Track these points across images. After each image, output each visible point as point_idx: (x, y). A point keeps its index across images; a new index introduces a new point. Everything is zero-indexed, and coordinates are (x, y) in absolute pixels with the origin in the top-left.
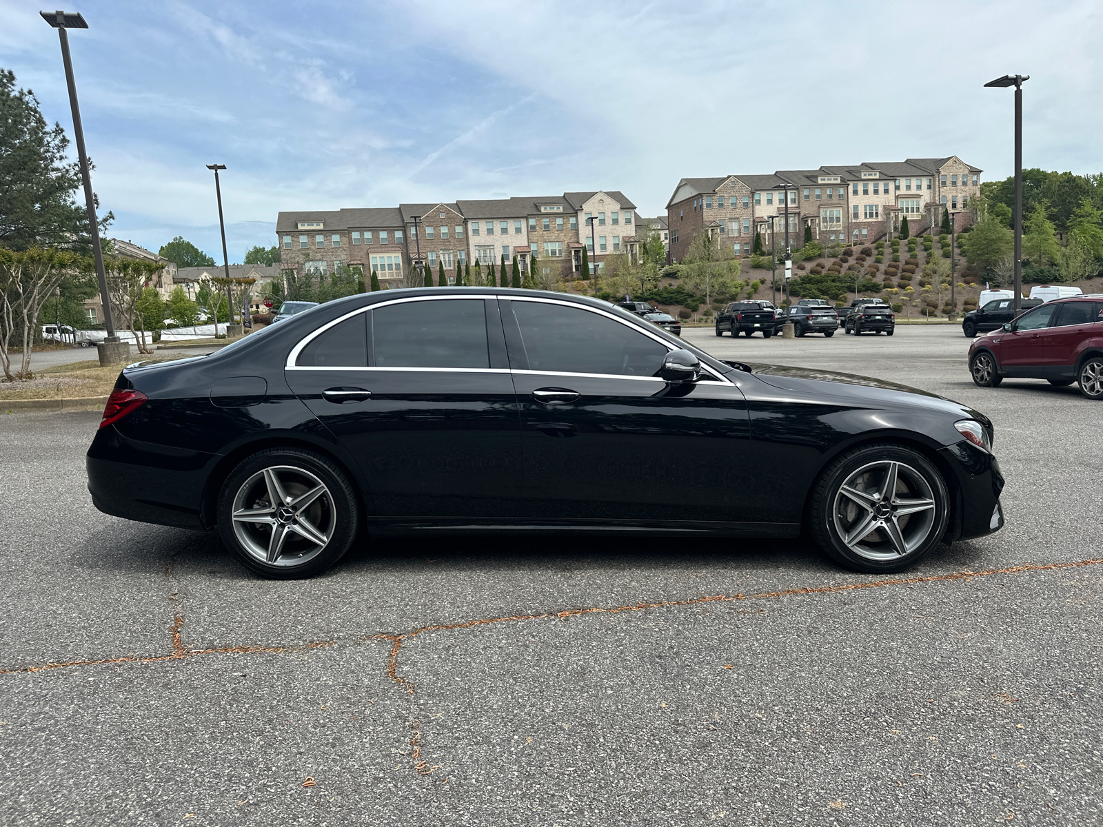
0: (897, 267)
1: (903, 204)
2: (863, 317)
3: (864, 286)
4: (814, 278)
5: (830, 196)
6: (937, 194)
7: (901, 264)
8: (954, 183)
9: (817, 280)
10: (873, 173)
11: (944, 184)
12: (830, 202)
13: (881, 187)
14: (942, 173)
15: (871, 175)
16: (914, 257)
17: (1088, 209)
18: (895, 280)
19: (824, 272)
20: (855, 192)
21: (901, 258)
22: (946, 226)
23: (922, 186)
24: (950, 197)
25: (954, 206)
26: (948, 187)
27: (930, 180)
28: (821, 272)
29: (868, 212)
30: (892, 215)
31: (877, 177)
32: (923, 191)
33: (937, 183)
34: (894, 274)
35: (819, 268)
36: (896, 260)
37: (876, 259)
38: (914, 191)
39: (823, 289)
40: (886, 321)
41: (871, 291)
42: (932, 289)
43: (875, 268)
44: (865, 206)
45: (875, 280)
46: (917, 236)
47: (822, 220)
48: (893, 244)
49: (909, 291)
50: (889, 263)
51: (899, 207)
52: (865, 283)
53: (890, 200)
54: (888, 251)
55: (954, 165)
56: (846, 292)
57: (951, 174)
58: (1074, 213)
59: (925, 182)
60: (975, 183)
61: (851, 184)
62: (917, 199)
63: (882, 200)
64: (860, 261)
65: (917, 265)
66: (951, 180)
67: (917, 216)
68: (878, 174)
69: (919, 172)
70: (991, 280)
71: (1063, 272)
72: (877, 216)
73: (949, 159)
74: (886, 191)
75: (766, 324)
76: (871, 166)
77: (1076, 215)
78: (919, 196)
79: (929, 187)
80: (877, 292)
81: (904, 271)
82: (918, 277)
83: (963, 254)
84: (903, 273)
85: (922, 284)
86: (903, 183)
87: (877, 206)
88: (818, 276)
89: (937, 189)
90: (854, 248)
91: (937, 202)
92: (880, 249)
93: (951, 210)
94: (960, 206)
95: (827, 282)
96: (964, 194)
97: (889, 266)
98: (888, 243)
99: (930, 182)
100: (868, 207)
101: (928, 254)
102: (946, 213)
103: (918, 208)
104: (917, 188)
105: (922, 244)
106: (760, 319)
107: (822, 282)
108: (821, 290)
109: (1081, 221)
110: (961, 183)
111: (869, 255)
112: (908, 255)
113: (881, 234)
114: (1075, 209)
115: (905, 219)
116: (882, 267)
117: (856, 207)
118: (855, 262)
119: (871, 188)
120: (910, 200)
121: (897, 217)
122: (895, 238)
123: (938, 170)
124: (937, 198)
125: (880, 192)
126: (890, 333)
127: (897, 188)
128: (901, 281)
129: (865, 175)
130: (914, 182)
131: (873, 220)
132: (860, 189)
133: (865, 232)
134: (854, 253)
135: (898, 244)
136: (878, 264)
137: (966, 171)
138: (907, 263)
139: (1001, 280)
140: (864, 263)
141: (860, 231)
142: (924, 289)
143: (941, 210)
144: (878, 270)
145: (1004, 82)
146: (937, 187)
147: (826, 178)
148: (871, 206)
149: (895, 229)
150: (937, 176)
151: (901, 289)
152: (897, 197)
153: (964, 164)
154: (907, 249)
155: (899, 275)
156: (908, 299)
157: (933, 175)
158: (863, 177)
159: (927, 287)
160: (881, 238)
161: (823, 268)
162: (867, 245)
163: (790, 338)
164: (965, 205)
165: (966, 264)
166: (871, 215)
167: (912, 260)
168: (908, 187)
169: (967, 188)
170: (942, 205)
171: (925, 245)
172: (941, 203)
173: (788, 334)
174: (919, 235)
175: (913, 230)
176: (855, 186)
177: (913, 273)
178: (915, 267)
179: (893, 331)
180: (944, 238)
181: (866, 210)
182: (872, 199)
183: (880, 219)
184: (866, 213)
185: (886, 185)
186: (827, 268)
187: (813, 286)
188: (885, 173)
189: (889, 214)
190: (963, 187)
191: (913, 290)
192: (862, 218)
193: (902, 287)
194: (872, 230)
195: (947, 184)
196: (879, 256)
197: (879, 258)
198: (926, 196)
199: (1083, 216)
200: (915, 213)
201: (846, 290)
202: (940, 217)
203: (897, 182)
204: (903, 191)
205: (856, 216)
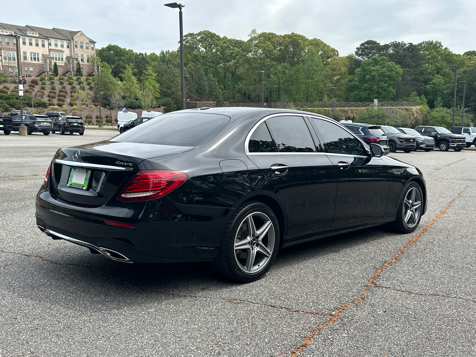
0: (55, 93)
1: (53, 55)
2: (66, 124)
3: (37, 103)
4: (4, 96)
5: (8, 43)
6: (73, 52)
7: (57, 91)
8: (82, 47)
9: (6, 98)
10: (35, 33)
11: (76, 46)
12: (8, 47)
13: (40, 43)
14: (75, 40)
15: (34, 34)
16: (64, 88)
17: (150, 71)
18: (55, 101)
19: (9, 93)
20: (24, 43)
21: (56, 88)
22: (79, 72)
23: (64, 46)
24: (80, 54)
25: (82, 60)
26: (79, 49)
27: (68, 43)
28: (7, 92)
29: (33, 57)
30: (48, 61)
31: (37, 36)
32: (64, 48)
33: (72, 45)
34: (54, 98)
35: (6, 90)
36: (53, 88)
37: (42, 87)
38: (59, 48)
39: (11, 103)
40: (80, 127)
41: (42, 107)
42: (77, 108)
43: (42, 92)
44: (31, 53)
45: (43, 100)
46: (63, 75)
47: (3, 58)
48: (50, 79)
49: (65, 108)
50: (49, 90)
51: (51, 56)
52: (38, 102)
53: (45, 51)
54: (48, 83)
55: (81, 36)
56: (26, 107)
57: (80, 41)
58: (144, 73)
59: (65, 44)
60: (93, 49)
61: (21, 37)
62: (62, 53)
63: (41, 51)
64: (32, 87)
65: (66, 93)
66: (80, 44)
67: (62, 63)
68: (38, 34)
69: (61, 37)
70: (109, 105)
71: (143, 104)
72: (38, 60)
73: (78, 32)
74: (43, 45)
75: (7, 126)
76: (32, 28)
77: (145, 74)
78: (62, 52)
79: (68, 47)
80: (45, 108)
81: (59, 96)
82: (68, 100)
83: (91, 89)
84: (60, 97)
85: (71, 105)
86: (53, 42)
87: (38, 54)
88: (7, 95)
89: (73, 49)
90: (27, 79)
91: (73, 56)
92: (43, 81)
93: (81, 63)
94: (85, 60)
95: (13, 99)
96: (87, 54)
97: (50, 92)
98: (47, 77)
99: (68, 44)
100: (32, 54)
101: (72, 87)
102: (78, 64)
103: (62, 59)
104: (61, 47)
105: (68, 80)
106: (3, 122)
107: (9, 99)
108: (10, 104)
109: (147, 78)
110: (85, 48)
111: (37, 84)
112: (60, 86)
113: (42, 71)
114: (144, 71)
115: (55, 64)
116: (46, 92)
117: (25, 53)
118: (29, 87)
119: (34, 42)
120: (57, 53)
121: (50, 62)
122: (50, 75)
123: (73, 37)
124: (73, 54)
125: (39, 45)
126: (82, 134)
127: (50, 44)
128: (58, 102)
129: (30, 33)
130: (59, 43)
131: (36, 62)
132: (27, 42)
133: (31, 69)
134: (27, 82)
135: (54, 79)
136: (43, 90)
137: (88, 41)
138: (60, 91)
139: (114, 106)
140: (34, 89)
141: (28, 68)
142: (73, 107)
143: (75, 62)
144: (44, 94)
145: (173, 5)
146: (72, 48)
147: (5, 31)
148: (35, 54)
149: (50, 69)
150: (72, 41)
151: (59, 107)
152: (50, 50)
153: (86, 37)
154: (59, 82)
155: (57, 98)
156: (65, 113)
157: (70, 40)
158: (29, 35)
159: (74, 107)
160: (41, 74)
161: (8, 90)
162: (33, 78)
163: (25, 135)
164: (88, 61)
165: (94, 95)
166: (35, 59)
167: (63, 90)
168: (56, 45)
169: (89, 51)
170: (76, 59)
171: (69, 82)
172: (75, 57)
173: (23, 132)
174: (64, 75)
175: (60, 71)
176: (24, 39)
177: (65, 98)
178: (66, 94)
179: (83, 132)
180: (79, 79)
181: (31, 55)
182: (34, 49)
183: (41, 62)
184: (31, 58)
185: (43, 42)
186: (11, 90)
187: (4, 101)
188: (42, 34)
189: (46, 60)
190: (86, 50)
191: (67, 108)
192: (29, 61)
193: (60, 105)
194: (36, 69)
195: (78, 46)
196: (43, 85)
197: (43, 87)
198: (67, 53)
199: (148, 75)
200: (61, 61)
201: (26, 105)
202: (75, 66)
203: (49, 41)
204: (53, 47)
205: (25, 58)
